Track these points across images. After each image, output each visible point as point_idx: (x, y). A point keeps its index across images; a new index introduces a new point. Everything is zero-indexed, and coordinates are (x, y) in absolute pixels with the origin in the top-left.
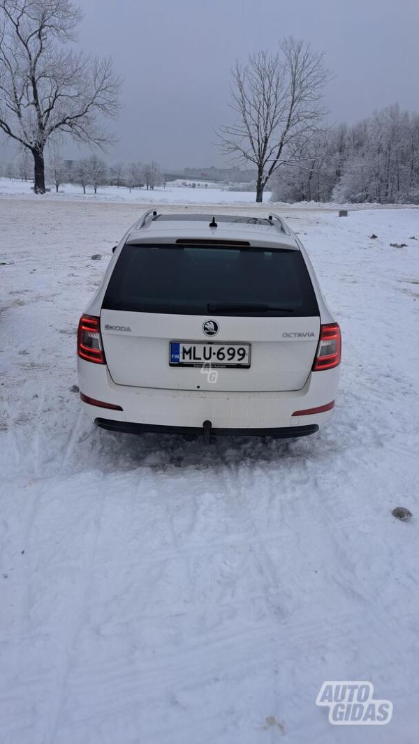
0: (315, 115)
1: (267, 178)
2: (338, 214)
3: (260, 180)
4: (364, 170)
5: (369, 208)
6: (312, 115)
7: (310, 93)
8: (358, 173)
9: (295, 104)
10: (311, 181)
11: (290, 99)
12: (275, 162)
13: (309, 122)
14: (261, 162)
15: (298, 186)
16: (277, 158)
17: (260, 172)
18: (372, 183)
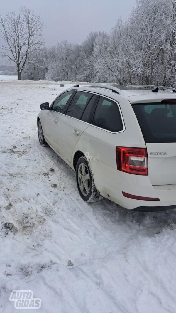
0: (39, 43)
1: (22, 70)
2: (60, 86)
3: (19, 70)
4: (58, 67)
5: (68, 84)
6: (38, 43)
7: (36, 33)
8: (55, 69)
9: (30, 37)
10: (35, 71)
11: (28, 34)
12: (25, 62)
13: (38, 45)
14: (18, 62)
15: (29, 73)
16: (25, 61)
17: (18, 66)
18: (62, 73)
